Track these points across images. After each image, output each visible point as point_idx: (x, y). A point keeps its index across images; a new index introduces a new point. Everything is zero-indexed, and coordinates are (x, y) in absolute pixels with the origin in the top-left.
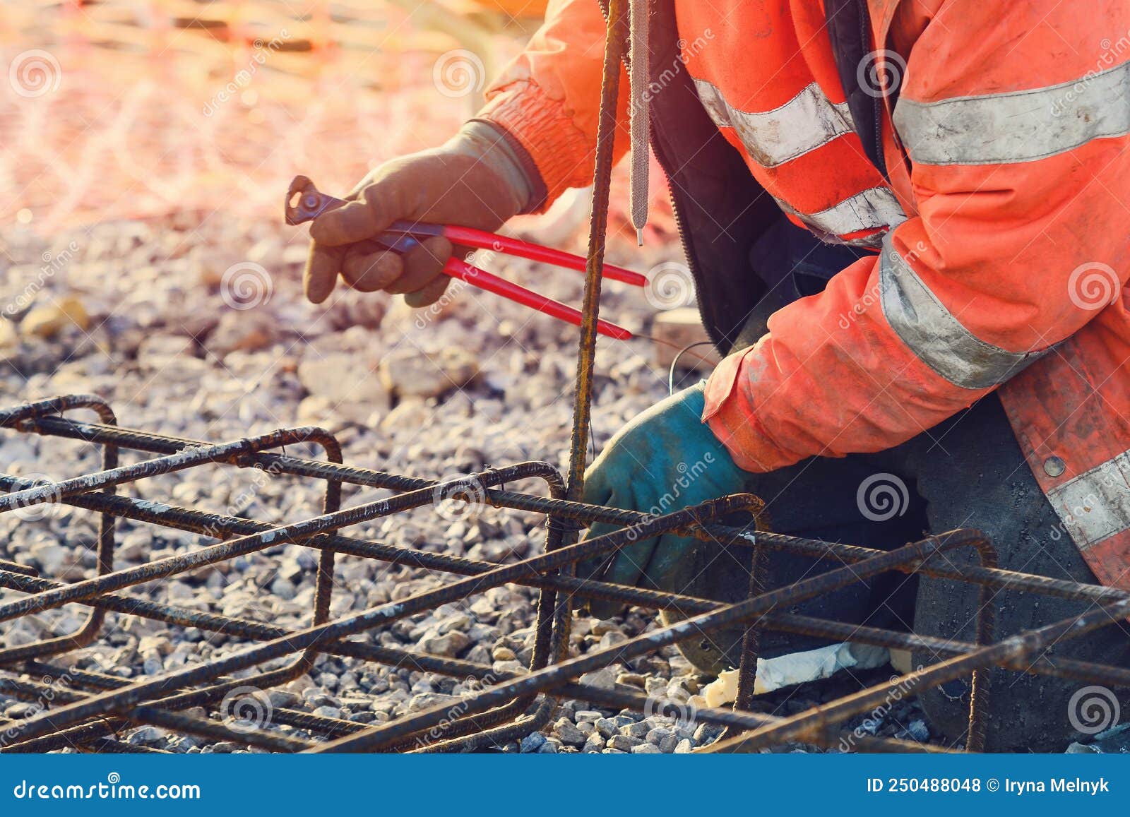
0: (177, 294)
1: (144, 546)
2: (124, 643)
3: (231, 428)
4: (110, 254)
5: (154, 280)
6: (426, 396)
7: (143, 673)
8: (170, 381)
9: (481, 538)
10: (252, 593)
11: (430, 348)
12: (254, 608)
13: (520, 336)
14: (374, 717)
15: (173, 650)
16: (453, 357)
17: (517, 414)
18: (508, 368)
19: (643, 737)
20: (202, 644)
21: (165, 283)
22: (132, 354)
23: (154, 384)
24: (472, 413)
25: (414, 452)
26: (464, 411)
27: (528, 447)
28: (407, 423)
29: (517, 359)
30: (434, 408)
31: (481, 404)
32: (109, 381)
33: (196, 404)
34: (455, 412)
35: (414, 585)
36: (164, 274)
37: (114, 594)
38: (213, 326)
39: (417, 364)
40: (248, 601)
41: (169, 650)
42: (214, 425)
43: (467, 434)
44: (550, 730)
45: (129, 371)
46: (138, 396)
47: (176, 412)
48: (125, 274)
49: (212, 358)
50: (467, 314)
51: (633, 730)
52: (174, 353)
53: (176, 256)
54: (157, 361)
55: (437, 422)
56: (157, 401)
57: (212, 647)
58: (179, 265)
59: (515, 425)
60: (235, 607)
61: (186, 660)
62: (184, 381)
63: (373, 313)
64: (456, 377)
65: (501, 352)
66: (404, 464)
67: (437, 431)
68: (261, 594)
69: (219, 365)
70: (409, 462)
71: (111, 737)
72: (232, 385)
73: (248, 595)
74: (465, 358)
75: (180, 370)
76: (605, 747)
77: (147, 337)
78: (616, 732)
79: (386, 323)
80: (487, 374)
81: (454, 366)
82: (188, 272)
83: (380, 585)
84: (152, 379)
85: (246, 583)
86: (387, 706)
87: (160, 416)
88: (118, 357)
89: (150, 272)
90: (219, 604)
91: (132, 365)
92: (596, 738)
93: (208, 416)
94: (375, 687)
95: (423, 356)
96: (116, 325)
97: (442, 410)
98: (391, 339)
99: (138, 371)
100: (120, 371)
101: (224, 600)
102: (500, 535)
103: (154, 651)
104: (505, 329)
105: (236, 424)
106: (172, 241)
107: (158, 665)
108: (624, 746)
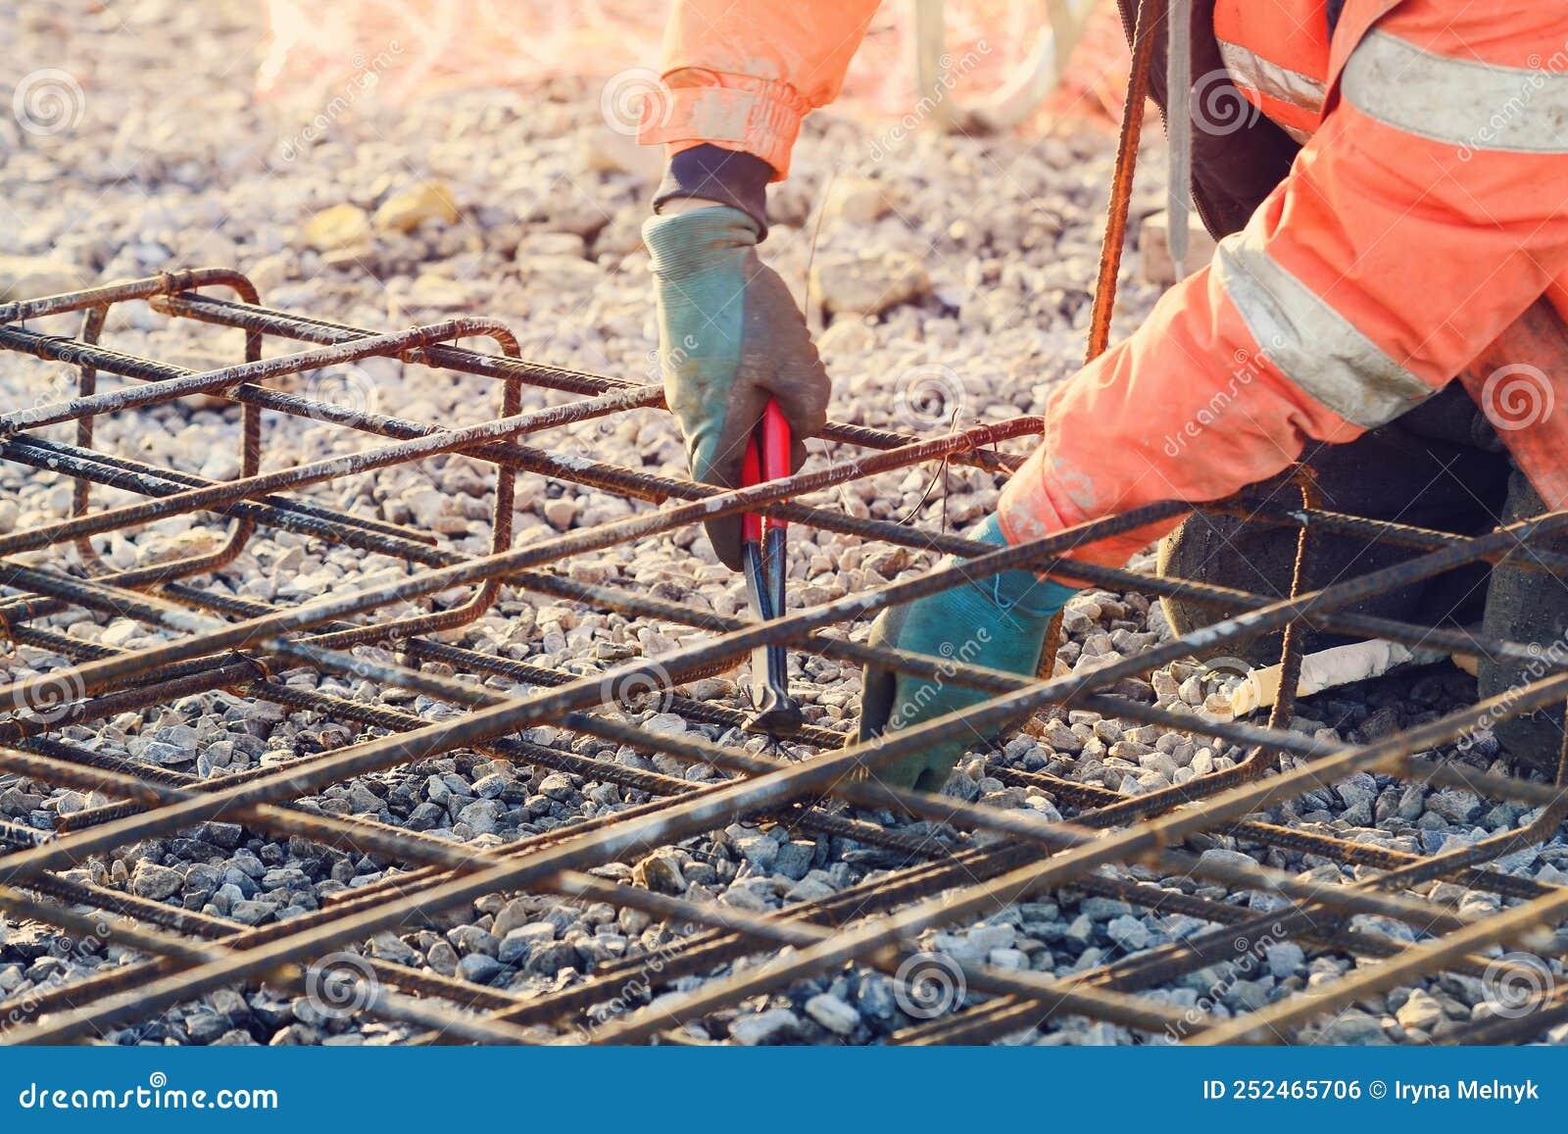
0: (561, 182)
1: (536, 493)
2: (518, 613)
3: (633, 349)
4: (477, 130)
5: (533, 163)
6: (864, 312)
7: (543, 651)
8: (557, 288)
9: (943, 493)
10: (669, 554)
11: (867, 253)
12: (671, 573)
13: (975, 240)
14: (825, 713)
15: (577, 624)
16: (897, 265)
17: (977, 337)
18: (963, 280)
19: (1152, 745)
20: (611, 616)
21: (545, 167)
22: (510, 254)
23: (537, 292)
24: (921, 334)
25: (856, 383)
26: (912, 332)
27: (994, 379)
28: (845, 347)
29: (973, 269)
30: (875, 326)
31: (932, 324)
32: (484, 286)
33: (589, 318)
34: (901, 333)
35: (867, 549)
36: (543, 156)
37: (532, 570)
38: (606, 222)
39: (855, 273)
40: (664, 565)
41: (571, 624)
42: (613, 344)
43: (920, 362)
44: (1040, 733)
45: (507, 275)
46: (520, 306)
47: (566, 326)
48: (497, 155)
49: (605, 260)
50: (911, 210)
51: (1140, 736)
52: (560, 253)
53: (555, 134)
54: (540, 263)
55: (880, 346)
56: (543, 314)
57: (624, 620)
58: (561, 145)
59: (977, 352)
60: (650, 571)
61: (593, 636)
62: (574, 289)
63: (797, 208)
64: (903, 290)
65: (953, 259)
66: (845, 398)
67: (881, 356)
68: (679, 557)
69: (615, 269)
70: (852, 396)
71: (515, 736)
72: (632, 295)
73: (665, 557)
74: (911, 267)
75: (568, 275)
76: (1107, 756)
77: (526, 234)
78: (1120, 738)
79: (812, 221)
80: (937, 285)
81: (899, 276)
82: (574, 154)
83: (824, 548)
84: (534, 285)
85: (661, 542)
86: (839, 699)
87: (548, 331)
88: (493, 258)
89: (528, 153)
90: (629, 568)
91: (512, 267)
92: (1094, 745)
93: (604, 333)
94: (823, 674)
95: (860, 263)
96: (488, 217)
97: (885, 330)
98: (821, 241)
99: (517, 274)
100: (497, 276)
101: (635, 563)
102: (967, 490)
103: (554, 624)
104: (957, 230)
105: (638, 343)
106: (552, 113)
107: (561, 641)
108: (1131, 756)
